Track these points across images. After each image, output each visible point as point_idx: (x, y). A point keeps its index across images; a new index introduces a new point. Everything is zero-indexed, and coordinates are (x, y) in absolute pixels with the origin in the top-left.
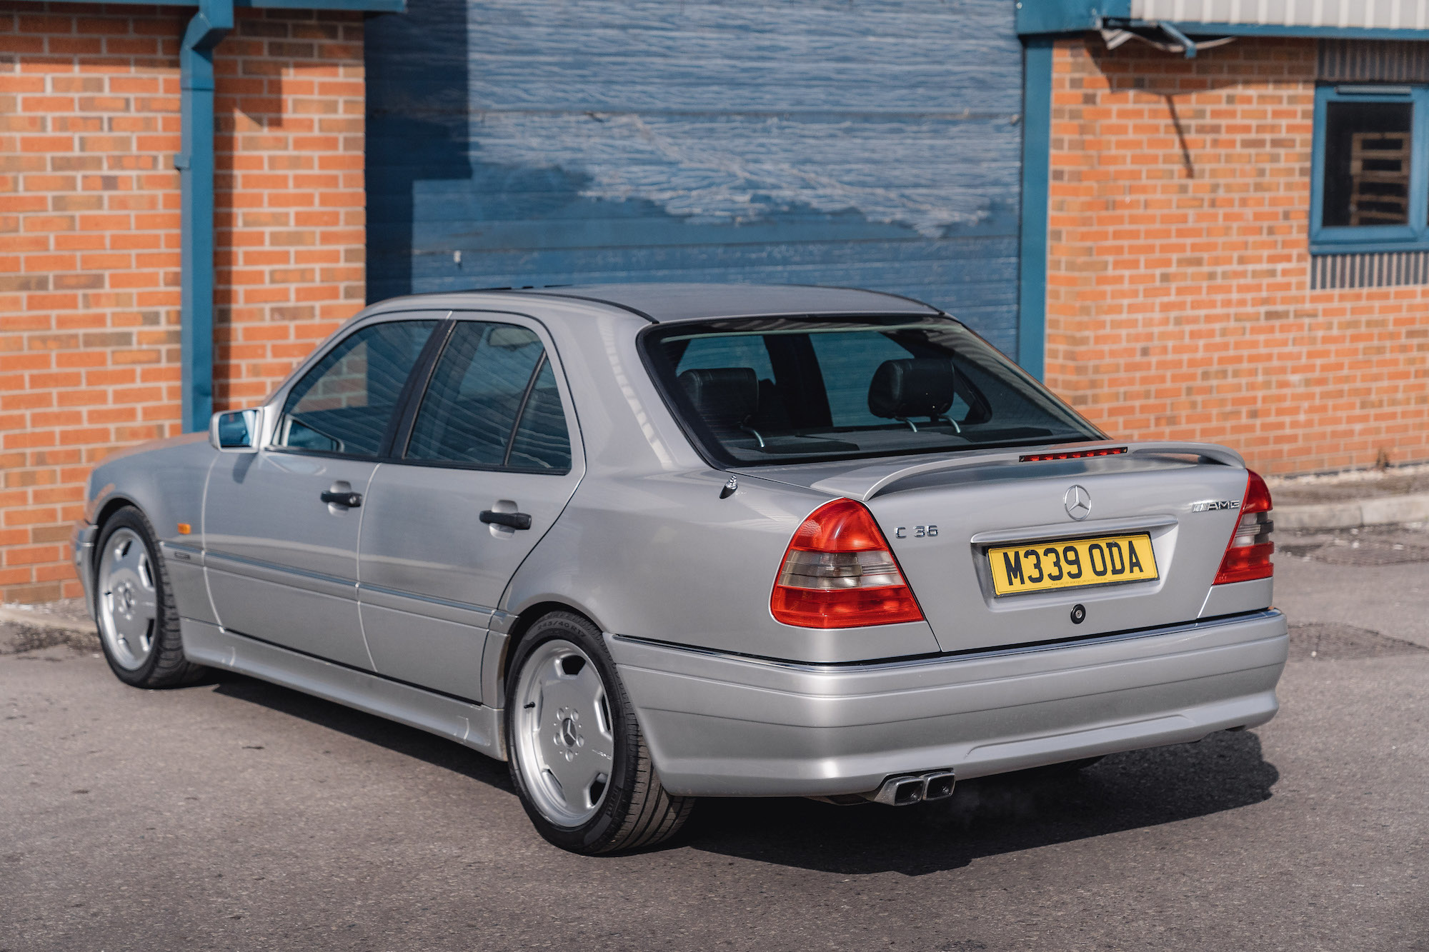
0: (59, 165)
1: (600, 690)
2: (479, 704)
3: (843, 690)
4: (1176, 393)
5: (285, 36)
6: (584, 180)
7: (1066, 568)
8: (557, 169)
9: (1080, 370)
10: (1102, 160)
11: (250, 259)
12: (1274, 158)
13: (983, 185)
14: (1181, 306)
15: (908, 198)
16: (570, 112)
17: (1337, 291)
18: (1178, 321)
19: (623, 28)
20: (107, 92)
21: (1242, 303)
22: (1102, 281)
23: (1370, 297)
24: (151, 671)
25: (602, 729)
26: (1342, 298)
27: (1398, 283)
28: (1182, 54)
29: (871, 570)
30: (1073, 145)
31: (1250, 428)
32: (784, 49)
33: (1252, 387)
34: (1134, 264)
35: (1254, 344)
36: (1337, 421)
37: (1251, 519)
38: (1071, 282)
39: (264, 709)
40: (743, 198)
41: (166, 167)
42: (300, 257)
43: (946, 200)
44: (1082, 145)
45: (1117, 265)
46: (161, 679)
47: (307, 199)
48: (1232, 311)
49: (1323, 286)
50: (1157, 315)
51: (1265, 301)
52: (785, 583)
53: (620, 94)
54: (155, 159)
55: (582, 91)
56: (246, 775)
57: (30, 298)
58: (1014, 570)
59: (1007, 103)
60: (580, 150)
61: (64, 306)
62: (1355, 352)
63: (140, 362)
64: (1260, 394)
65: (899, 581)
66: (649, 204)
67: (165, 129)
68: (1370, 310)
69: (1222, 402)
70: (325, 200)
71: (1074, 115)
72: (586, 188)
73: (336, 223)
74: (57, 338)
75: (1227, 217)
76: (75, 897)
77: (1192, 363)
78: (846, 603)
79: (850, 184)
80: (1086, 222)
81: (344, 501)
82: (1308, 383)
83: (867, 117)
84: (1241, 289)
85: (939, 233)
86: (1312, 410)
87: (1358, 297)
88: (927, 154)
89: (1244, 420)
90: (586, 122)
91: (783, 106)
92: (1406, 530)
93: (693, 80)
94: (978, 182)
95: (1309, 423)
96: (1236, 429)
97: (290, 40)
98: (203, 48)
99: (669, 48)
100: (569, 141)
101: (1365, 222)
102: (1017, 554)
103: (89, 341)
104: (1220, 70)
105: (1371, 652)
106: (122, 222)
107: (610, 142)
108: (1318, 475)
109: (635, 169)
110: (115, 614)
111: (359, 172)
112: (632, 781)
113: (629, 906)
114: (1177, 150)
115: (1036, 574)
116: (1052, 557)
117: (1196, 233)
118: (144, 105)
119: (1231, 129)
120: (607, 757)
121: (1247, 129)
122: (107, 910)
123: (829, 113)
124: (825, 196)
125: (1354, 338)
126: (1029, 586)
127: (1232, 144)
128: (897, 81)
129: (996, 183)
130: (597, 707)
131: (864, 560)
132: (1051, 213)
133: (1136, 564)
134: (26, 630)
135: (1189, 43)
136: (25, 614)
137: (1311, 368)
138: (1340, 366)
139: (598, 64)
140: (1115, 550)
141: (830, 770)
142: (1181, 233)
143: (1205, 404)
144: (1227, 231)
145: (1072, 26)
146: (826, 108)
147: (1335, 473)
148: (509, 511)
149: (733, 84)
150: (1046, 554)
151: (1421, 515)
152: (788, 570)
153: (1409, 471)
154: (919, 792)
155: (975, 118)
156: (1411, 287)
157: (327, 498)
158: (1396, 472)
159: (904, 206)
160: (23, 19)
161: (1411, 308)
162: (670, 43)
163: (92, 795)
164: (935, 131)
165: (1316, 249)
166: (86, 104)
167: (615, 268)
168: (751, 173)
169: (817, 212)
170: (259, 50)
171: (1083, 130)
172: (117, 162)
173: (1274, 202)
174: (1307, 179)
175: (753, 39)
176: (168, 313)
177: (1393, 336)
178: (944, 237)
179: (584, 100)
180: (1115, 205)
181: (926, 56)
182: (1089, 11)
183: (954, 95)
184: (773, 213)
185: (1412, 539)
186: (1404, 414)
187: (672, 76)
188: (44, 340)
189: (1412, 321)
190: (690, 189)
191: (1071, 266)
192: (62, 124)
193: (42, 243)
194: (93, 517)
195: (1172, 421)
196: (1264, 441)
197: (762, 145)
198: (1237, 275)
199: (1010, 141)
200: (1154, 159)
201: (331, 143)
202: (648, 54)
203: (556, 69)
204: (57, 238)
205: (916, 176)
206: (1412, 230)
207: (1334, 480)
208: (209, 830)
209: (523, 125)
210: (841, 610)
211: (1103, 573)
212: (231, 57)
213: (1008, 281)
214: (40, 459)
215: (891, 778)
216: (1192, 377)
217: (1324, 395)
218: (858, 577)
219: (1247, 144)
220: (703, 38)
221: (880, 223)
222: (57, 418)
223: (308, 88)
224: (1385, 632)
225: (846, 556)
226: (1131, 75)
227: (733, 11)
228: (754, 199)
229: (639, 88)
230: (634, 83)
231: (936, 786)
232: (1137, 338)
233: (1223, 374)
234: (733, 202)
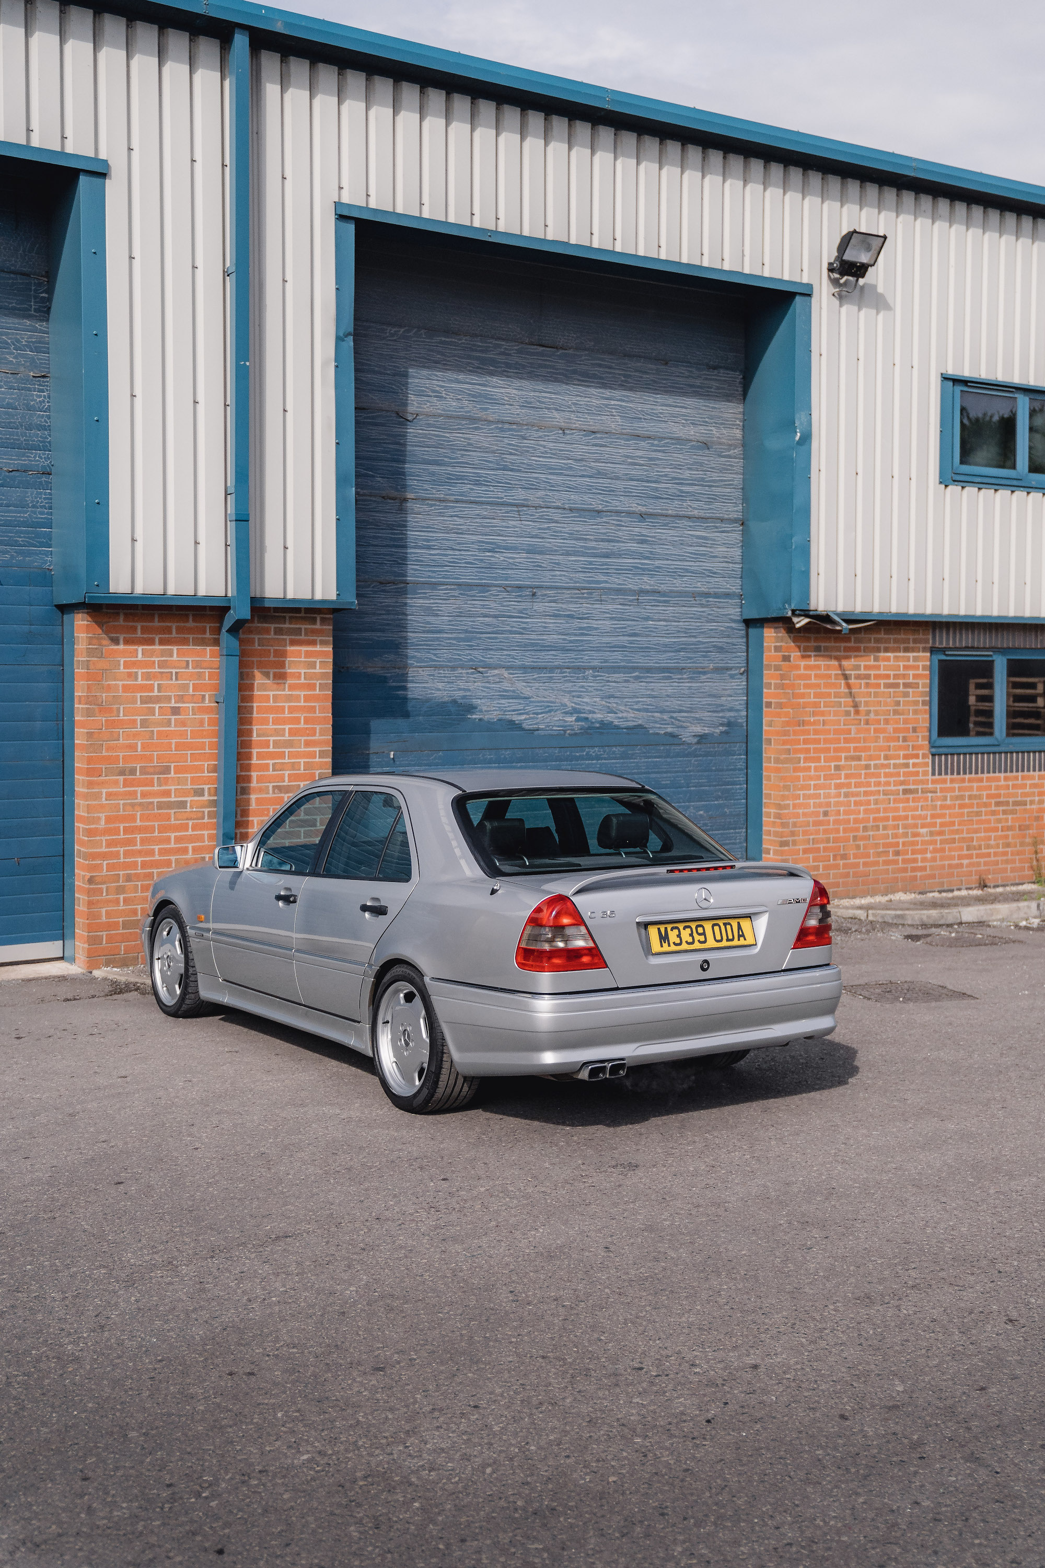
0: (144, 700)
1: (423, 1012)
2: (359, 1022)
3: (557, 1010)
4: (847, 840)
5: (285, 623)
6: (471, 708)
7: (697, 937)
8: (454, 702)
9: (784, 825)
10: (795, 696)
11: (260, 756)
12: (906, 695)
13: (722, 711)
14: (848, 785)
15: (676, 719)
16: (462, 668)
17: (949, 777)
18: (847, 795)
19: (495, 617)
20: (175, 657)
21: (888, 784)
22: (796, 770)
23: (970, 780)
24: (181, 1006)
25: (424, 1035)
26: (952, 781)
27: (971, 773)
28: (841, 631)
29: (575, 937)
30: (777, 686)
31: (896, 862)
32: (596, 629)
33: (895, 836)
34: (818, 759)
35: (896, 809)
36: (953, 858)
37: (817, 910)
38: (778, 770)
39: (246, 1030)
40: (571, 719)
41: (210, 702)
42: (291, 755)
43: (699, 720)
44: (783, 687)
45: (806, 759)
46: (185, 1011)
47: (297, 721)
48: (881, 789)
49: (940, 774)
50: (833, 791)
51: (902, 783)
52: (523, 945)
53: (494, 657)
54: (204, 696)
55: (470, 655)
56: (224, 1068)
57: (125, 780)
58: (664, 938)
59: (738, 660)
60: (469, 690)
61: (146, 785)
62: (962, 815)
63: (191, 819)
64: (901, 840)
65: (591, 944)
66: (512, 722)
67: (209, 679)
68: (971, 789)
69: (877, 845)
70: (307, 721)
71: (777, 668)
72: (473, 713)
73: (314, 735)
74: (141, 804)
75: (876, 731)
76: (103, 1137)
77: (856, 821)
78: (559, 957)
79: (638, 710)
80: (786, 733)
81: (288, 899)
82: (932, 834)
83: (649, 670)
84: (886, 775)
85: (695, 740)
86: (935, 851)
87: (963, 780)
88: (687, 692)
89: (891, 857)
90: (472, 673)
91: (596, 663)
92: (989, 926)
93: (539, 648)
94: (719, 709)
95: (934, 859)
96: (887, 863)
97: (287, 625)
98: (234, 630)
99: (524, 628)
100: (462, 685)
101: (979, 734)
102: (666, 929)
103: (160, 806)
104: (870, 641)
105: (938, 998)
106: (183, 734)
107: (488, 685)
108: (940, 892)
109: (503, 701)
110: (161, 971)
111: (329, 704)
112: (440, 1067)
113: (432, 1143)
114: (844, 689)
115: (678, 941)
116: (688, 930)
117: (857, 740)
118: (197, 665)
119: (877, 677)
120: (426, 1052)
121: (888, 676)
122: (120, 1144)
123: (624, 667)
124: (622, 718)
125: (961, 806)
126: (673, 948)
127: (878, 685)
128: (667, 648)
129: (731, 710)
130: (422, 1021)
131: (569, 931)
132: (765, 728)
133: (741, 935)
134: (114, 983)
135: (844, 624)
136: (117, 973)
137: (934, 825)
138: (953, 824)
139: (480, 638)
140: (728, 927)
141: (549, 1058)
142: (847, 741)
143: (865, 847)
144: (876, 739)
145: (774, 615)
146: (622, 664)
147: (952, 891)
148: (376, 904)
149: (565, 650)
150: (684, 929)
151: (1000, 917)
152: (525, 937)
153: (1000, 890)
154: (604, 1073)
155: (717, 670)
156: (997, 774)
157: (279, 898)
158: (991, 890)
159: (673, 724)
160: (125, 614)
161: (997, 788)
162: (524, 626)
163: (128, 1079)
164: (691, 678)
165: (934, 750)
166: (162, 665)
167: (490, 762)
168: (575, 703)
169: (617, 727)
170: (267, 631)
171: (782, 677)
172: (180, 699)
173: (906, 721)
174: (927, 708)
175: (576, 623)
176: (209, 789)
177: (986, 805)
178: (698, 743)
179: (471, 660)
180: (804, 723)
181: (686, 633)
182: (784, 606)
183: (704, 656)
184: (589, 728)
185: (989, 931)
186: (996, 854)
187: (526, 645)
188: (133, 805)
189: (999, 796)
190: (537, 714)
191: (777, 761)
192: (147, 676)
193: (133, 747)
194: (151, 913)
195: (844, 857)
196: (905, 870)
197: (583, 687)
198: (883, 766)
199: (740, 684)
200: (829, 695)
201: (311, 687)
202: (511, 632)
203: (454, 642)
204: (142, 744)
205: (680, 705)
206: (997, 739)
207: (950, 895)
208: (193, 1099)
209: (433, 675)
210: (556, 961)
211: (721, 940)
212: (252, 636)
213: (740, 770)
214: (129, 878)
215: (586, 1064)
216: (857, 830)
217: (942, 842)
218: (566, 941)
219: (887, 686)
220: (545, 623)
221: (658, 734)
222: (140, 853)
223: (299, 654)
224: (950, 987)
225: (559, 929)
226: (813, 644)
227: (564, 606)
228: (578, 720)
229: (505, 653)
230: (502, 649)
231: (615, 1069)
232: (820, 805)
233: (877, 828)
234: (566, 722)
